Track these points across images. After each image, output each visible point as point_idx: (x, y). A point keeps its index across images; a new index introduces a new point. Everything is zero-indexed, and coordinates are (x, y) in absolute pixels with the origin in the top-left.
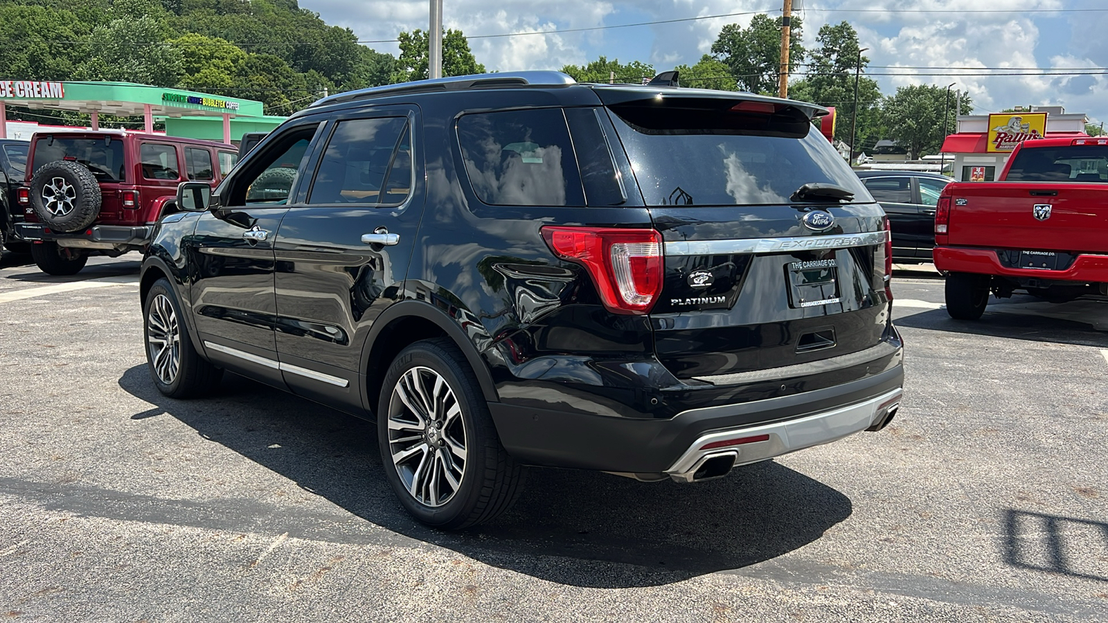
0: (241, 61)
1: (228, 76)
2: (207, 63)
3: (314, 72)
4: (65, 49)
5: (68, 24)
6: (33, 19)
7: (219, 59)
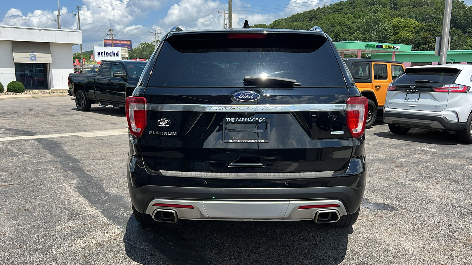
0: (417, 28)
1: (411, 35)
2: (402, 29)
3: (455, 29)
4: (347, 30)
5: (350, 20)
6: (337, 19)
7: (408, 27)
